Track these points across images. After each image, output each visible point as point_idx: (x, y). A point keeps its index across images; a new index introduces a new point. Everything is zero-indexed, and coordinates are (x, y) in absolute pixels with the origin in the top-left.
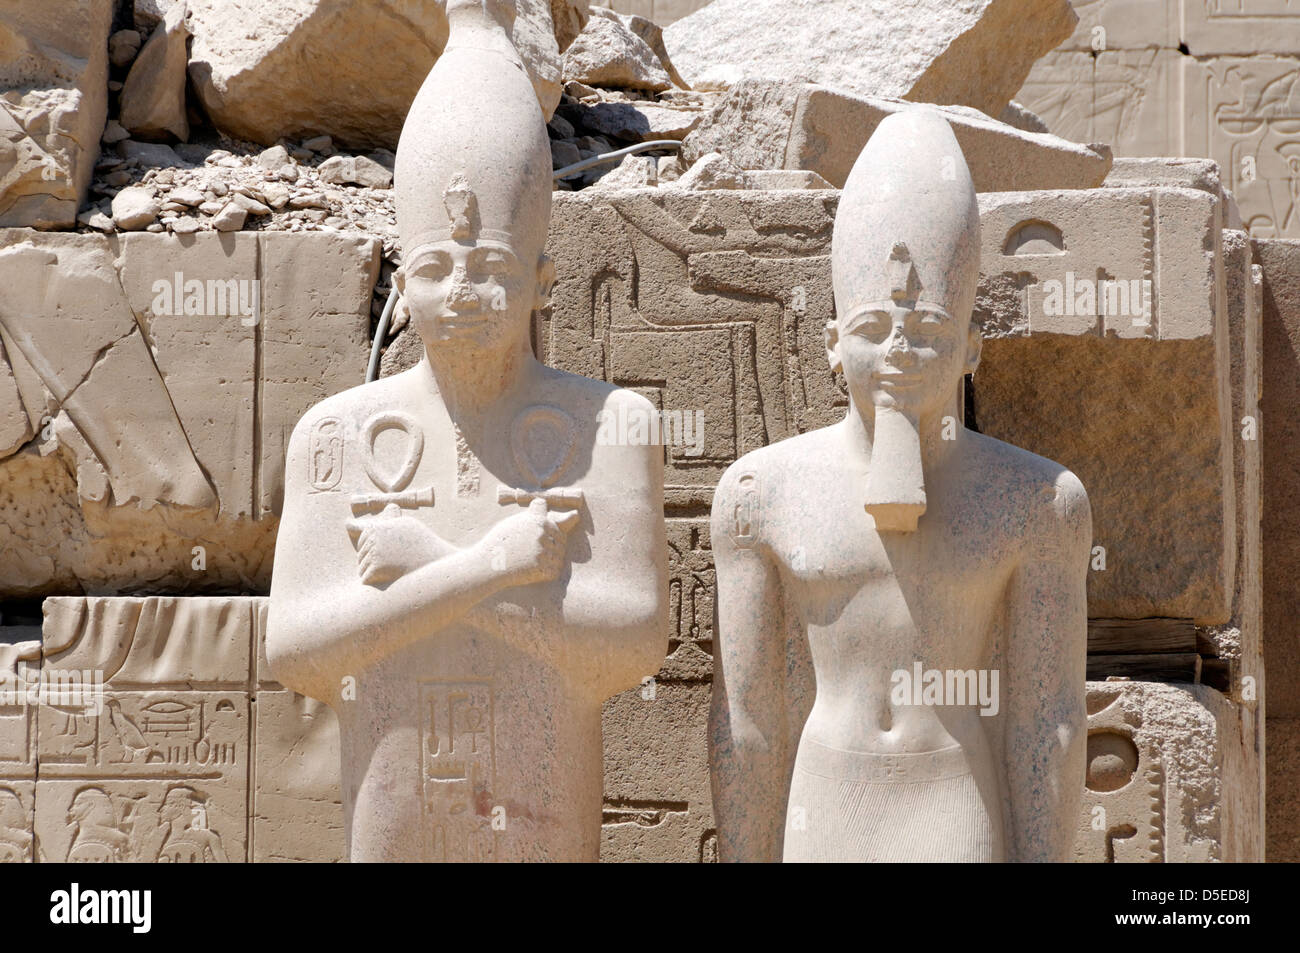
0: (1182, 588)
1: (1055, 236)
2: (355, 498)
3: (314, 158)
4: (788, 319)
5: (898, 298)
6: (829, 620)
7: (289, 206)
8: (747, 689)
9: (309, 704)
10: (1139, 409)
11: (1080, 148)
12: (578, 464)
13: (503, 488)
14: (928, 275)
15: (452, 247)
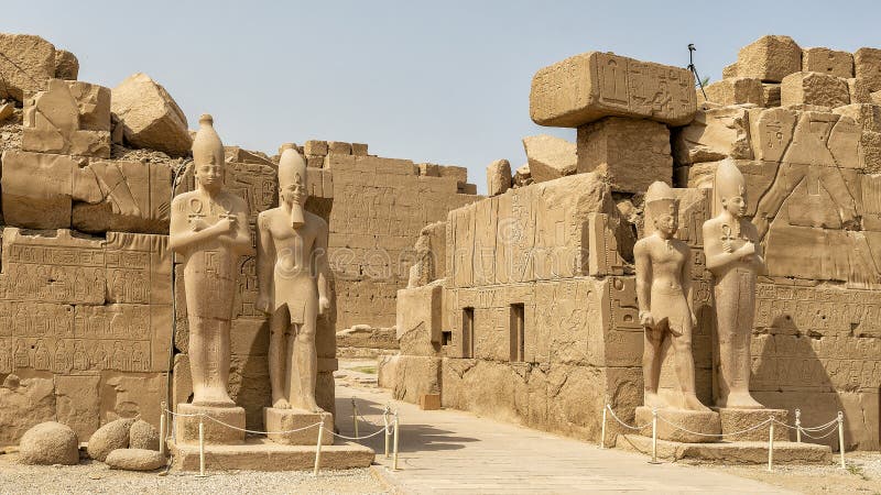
2: (189, 214)
3: (151, 151)
5: (298, 183)
13: (220, 214)
15: (210, 165)
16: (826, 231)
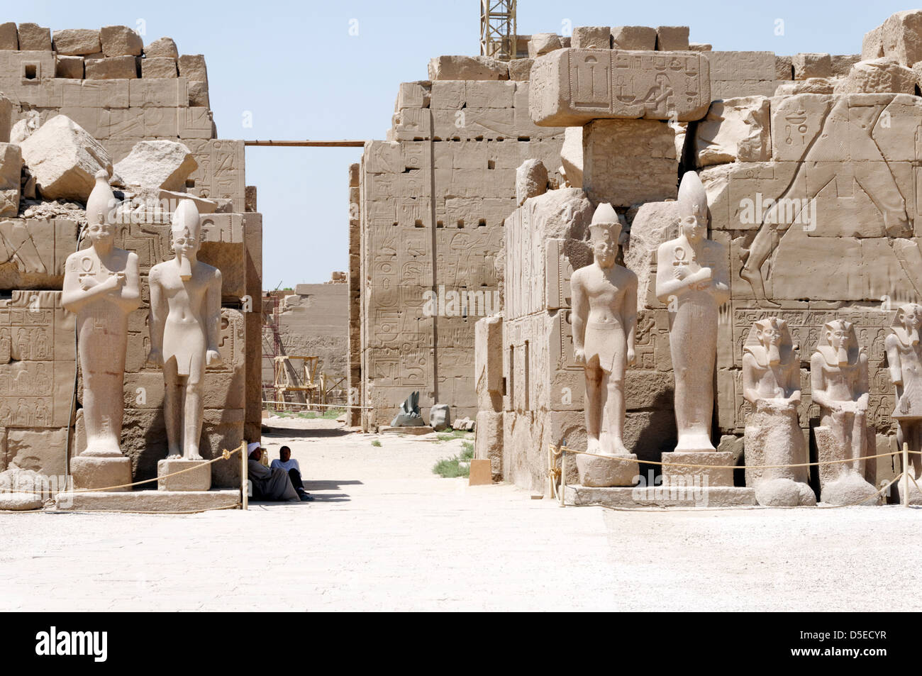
0: (236, 290)
1: (212, 222)
2: (80, 273)
3: (62, 203)
4: (160, 237)
5: (186, 236)
6: (172, 297)
7: (60, 214)
8: (156, 310)
9: (66, 311)
10: (228, 256)
11: (212, 202)
12: (124, 267)
13: (109, 271)
14: (191, 232)
15: (100, 225)
16: (859, 241)
